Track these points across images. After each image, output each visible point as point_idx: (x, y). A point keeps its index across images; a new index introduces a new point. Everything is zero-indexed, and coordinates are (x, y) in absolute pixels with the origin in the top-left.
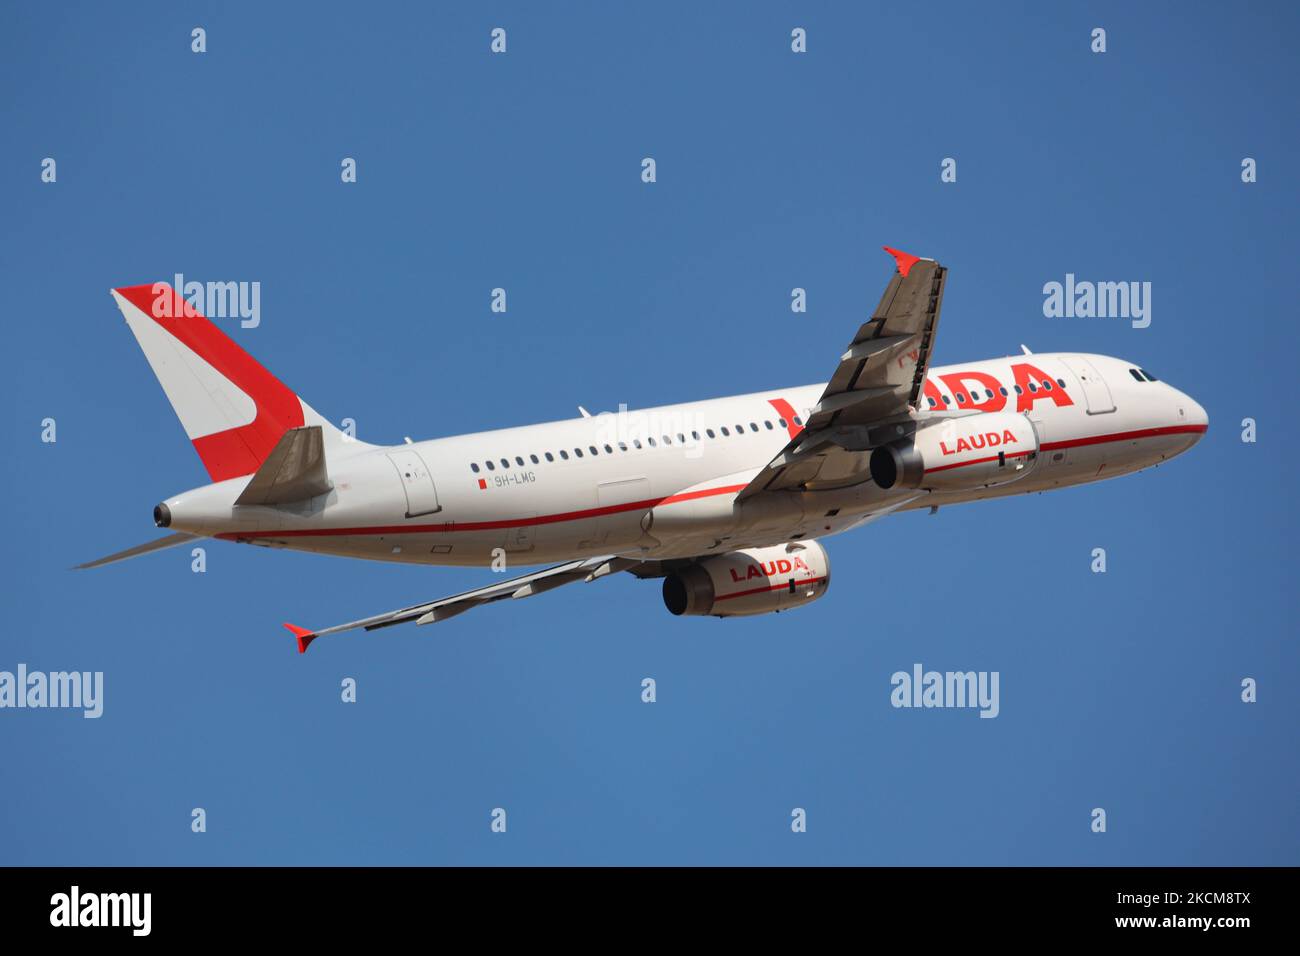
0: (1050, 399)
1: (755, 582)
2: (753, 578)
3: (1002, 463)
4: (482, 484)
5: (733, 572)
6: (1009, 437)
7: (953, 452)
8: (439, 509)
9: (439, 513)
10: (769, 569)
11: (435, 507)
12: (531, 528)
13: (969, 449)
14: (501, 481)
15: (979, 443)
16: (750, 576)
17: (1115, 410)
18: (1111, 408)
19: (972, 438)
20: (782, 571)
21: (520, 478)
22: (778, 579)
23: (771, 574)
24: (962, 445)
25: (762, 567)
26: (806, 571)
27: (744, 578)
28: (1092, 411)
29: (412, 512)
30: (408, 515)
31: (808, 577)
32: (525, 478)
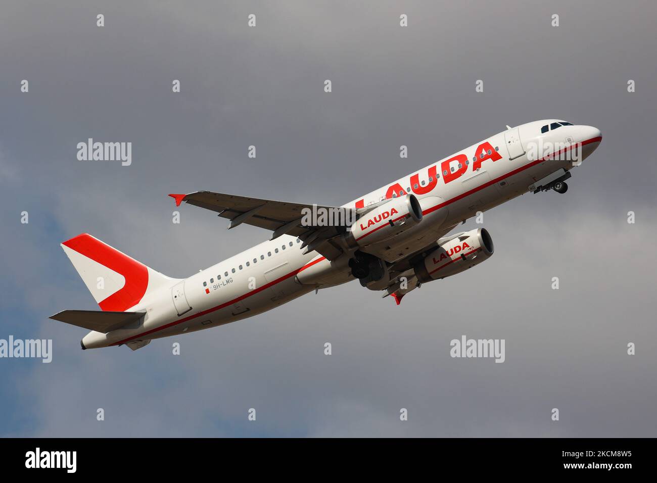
0: (490, 159)
1: (445, 261)
2: (443, 259)
3: (392, 225)
4: (208, 291)
5: (434, 259)
6: (394, 211)
7: (366, 228)
8: (191, 308)
9: (192, 310)
10: (450, 253)
11: (189, 308)
12: (240, 302)
13: (374, 224)
14: (216, 287)
15: (378, 219)
16: (441, 259)
17: (525, 153)
18: (523, 153)
19: (375, 219)
20: (456, 252)
21: (225, 283)
22: (455, 256)
23: (451, 255)
24: (370, 223)
25: (447, 252)
26: (469, 248)
27: (439, 261)
28: (512, 157)
29: (180, 313)
30: (179, 315)
31: (471, 250)
32: (228, 282)
